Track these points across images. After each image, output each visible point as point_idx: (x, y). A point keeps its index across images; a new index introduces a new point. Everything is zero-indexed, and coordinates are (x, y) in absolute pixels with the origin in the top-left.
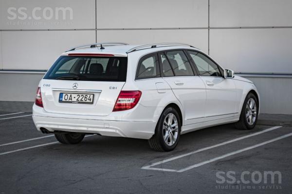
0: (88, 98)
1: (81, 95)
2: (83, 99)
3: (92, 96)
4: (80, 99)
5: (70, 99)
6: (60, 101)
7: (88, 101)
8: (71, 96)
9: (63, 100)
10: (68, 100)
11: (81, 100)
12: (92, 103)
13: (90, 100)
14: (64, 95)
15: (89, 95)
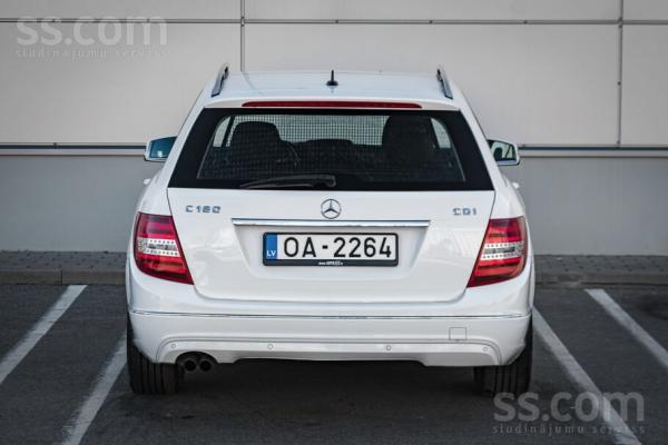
0: (378, 246)
1: (347, 238)
2: (360, 251)
3: (391, 241)
4: (347, 250)
5: (305, 253)
6: (269, 262)
7: (378, 257)
8: (309, 241)
9: (281, 256)
10: (299, 256)
11: (351, 255)
12: (394, 263)
13: (388, 253)
14: (281, 239)
15: (379, 239)
